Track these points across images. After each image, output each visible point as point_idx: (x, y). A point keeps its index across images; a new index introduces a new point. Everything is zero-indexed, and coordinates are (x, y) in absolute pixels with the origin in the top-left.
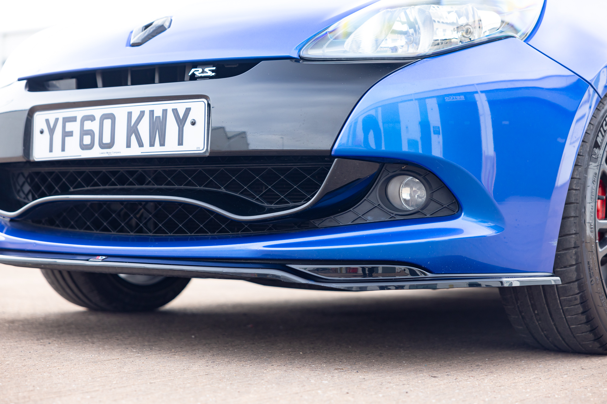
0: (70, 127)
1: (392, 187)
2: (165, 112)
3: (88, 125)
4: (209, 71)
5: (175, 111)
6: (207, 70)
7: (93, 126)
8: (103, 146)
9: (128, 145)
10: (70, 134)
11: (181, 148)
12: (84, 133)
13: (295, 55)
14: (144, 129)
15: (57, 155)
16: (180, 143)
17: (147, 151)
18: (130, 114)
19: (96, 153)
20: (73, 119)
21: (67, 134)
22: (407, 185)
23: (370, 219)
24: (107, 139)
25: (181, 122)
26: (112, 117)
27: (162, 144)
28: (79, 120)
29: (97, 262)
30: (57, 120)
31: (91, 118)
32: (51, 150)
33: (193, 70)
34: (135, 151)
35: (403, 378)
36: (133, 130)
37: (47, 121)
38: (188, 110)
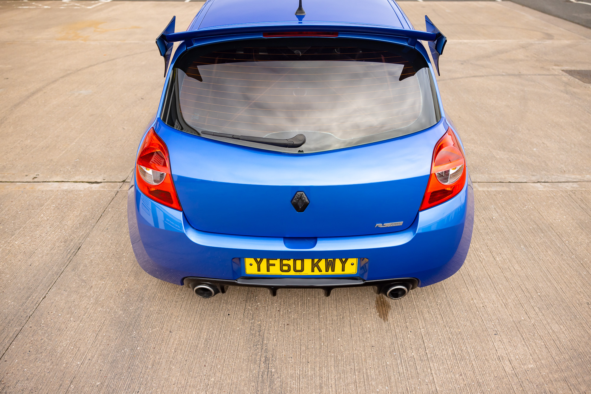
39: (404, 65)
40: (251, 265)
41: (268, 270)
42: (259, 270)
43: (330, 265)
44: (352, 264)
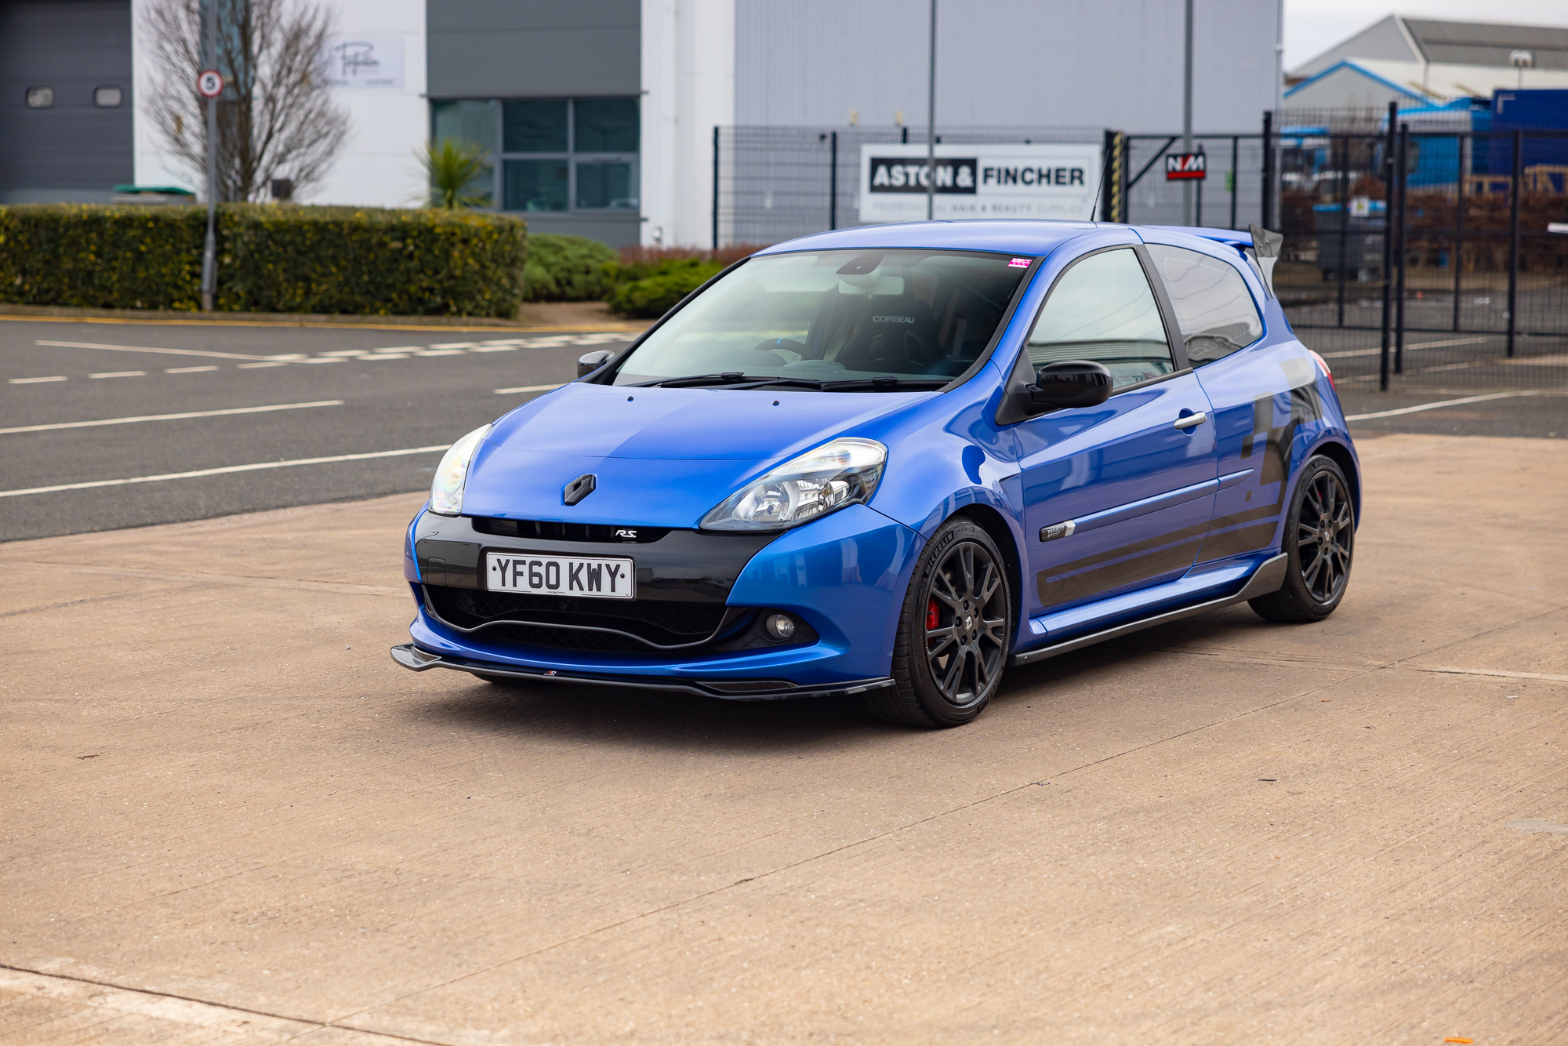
0: (519, 568)
1: (770, 623)
2: (600, 566)
3: (536, 569)
4: (631, 534)
5: (608, 566)
6: (629, 532)
7: (542, 570)
8: (549, 586)
9: (571, 588)
10: (521, 574)
11: (613, 594)
12: (532, 574)
13: (696, 527)
14: (583, 576)
15: (509, 588)
16: (613, 590)
17: (586, 593)
18: (571, 565)
19: (544, 591)
20: (523, 563)
21: (517, 574)
22: (780, 619)
23: (754, 646)
24: (553, 581)
25: (613, 575)
26: (556, 565)
27: (599, 589)
28: (528, 563)
29: (551, 676)
30: (508, 561)
31: (539, 564)
32: (504, 584)
33: (619, 531)
34: (576, 593)
35: (778, 760)
36: (574, 577)
37: (499, 561)
38: (618, 567)
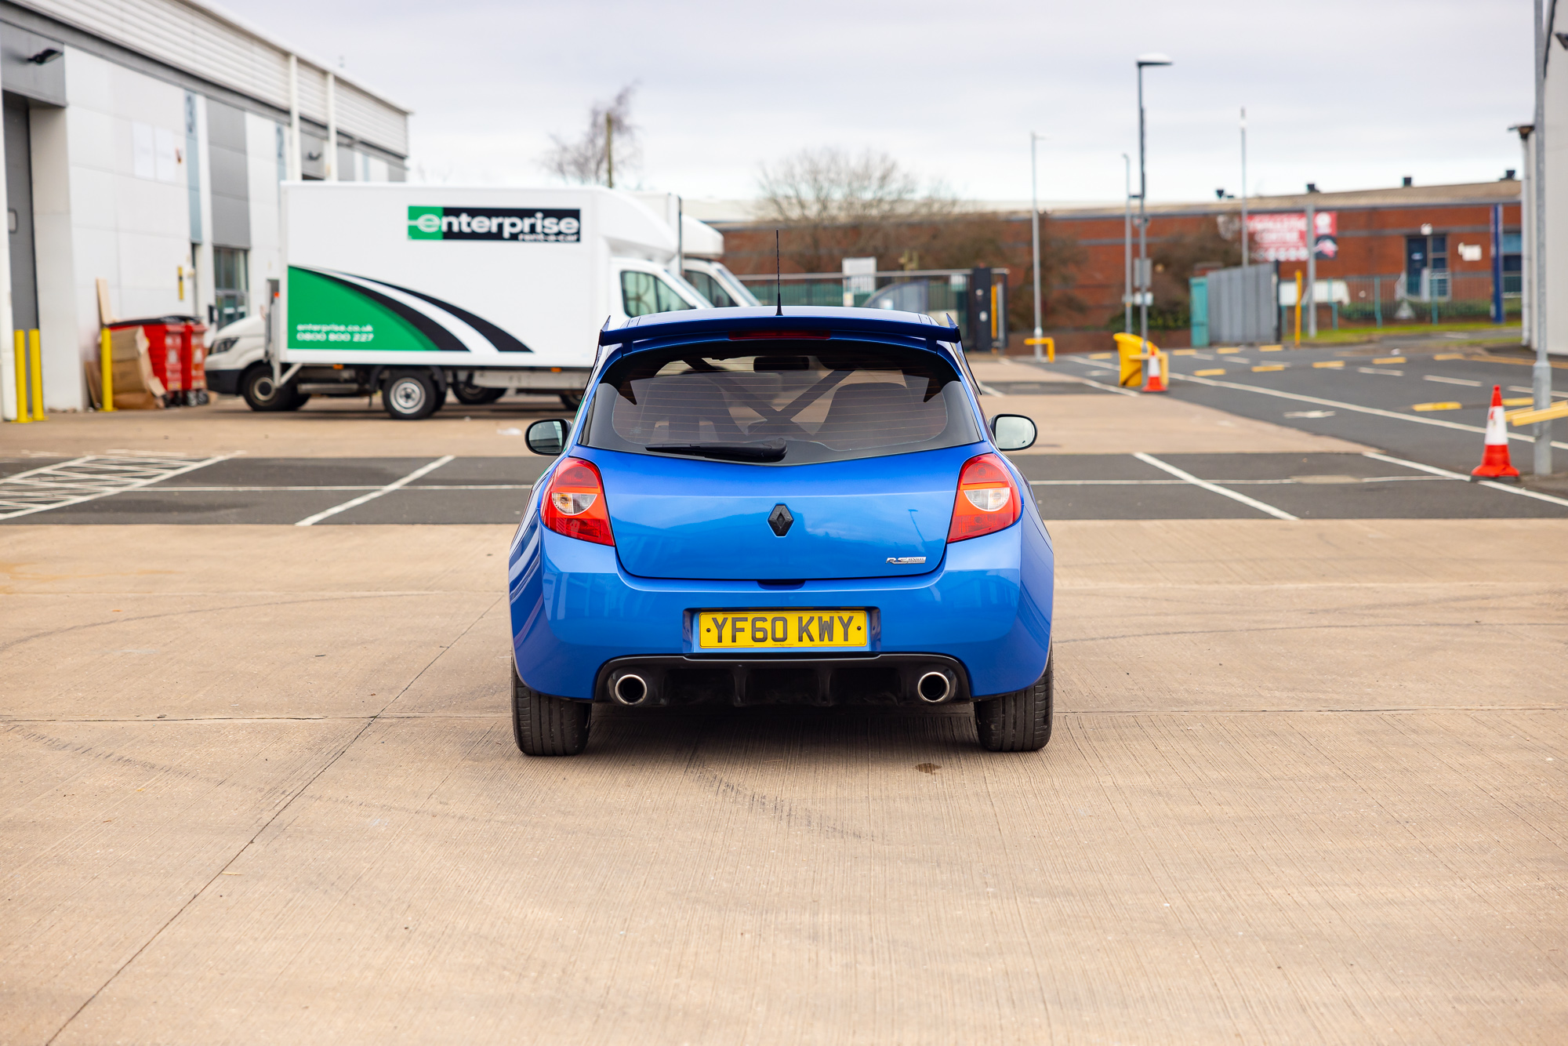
39: (927, 380)
40: (708, 630)
41: (734, 640)
42: (720, 640)
43: (826, 629)
44: (859, 628)
